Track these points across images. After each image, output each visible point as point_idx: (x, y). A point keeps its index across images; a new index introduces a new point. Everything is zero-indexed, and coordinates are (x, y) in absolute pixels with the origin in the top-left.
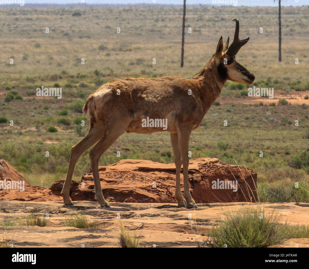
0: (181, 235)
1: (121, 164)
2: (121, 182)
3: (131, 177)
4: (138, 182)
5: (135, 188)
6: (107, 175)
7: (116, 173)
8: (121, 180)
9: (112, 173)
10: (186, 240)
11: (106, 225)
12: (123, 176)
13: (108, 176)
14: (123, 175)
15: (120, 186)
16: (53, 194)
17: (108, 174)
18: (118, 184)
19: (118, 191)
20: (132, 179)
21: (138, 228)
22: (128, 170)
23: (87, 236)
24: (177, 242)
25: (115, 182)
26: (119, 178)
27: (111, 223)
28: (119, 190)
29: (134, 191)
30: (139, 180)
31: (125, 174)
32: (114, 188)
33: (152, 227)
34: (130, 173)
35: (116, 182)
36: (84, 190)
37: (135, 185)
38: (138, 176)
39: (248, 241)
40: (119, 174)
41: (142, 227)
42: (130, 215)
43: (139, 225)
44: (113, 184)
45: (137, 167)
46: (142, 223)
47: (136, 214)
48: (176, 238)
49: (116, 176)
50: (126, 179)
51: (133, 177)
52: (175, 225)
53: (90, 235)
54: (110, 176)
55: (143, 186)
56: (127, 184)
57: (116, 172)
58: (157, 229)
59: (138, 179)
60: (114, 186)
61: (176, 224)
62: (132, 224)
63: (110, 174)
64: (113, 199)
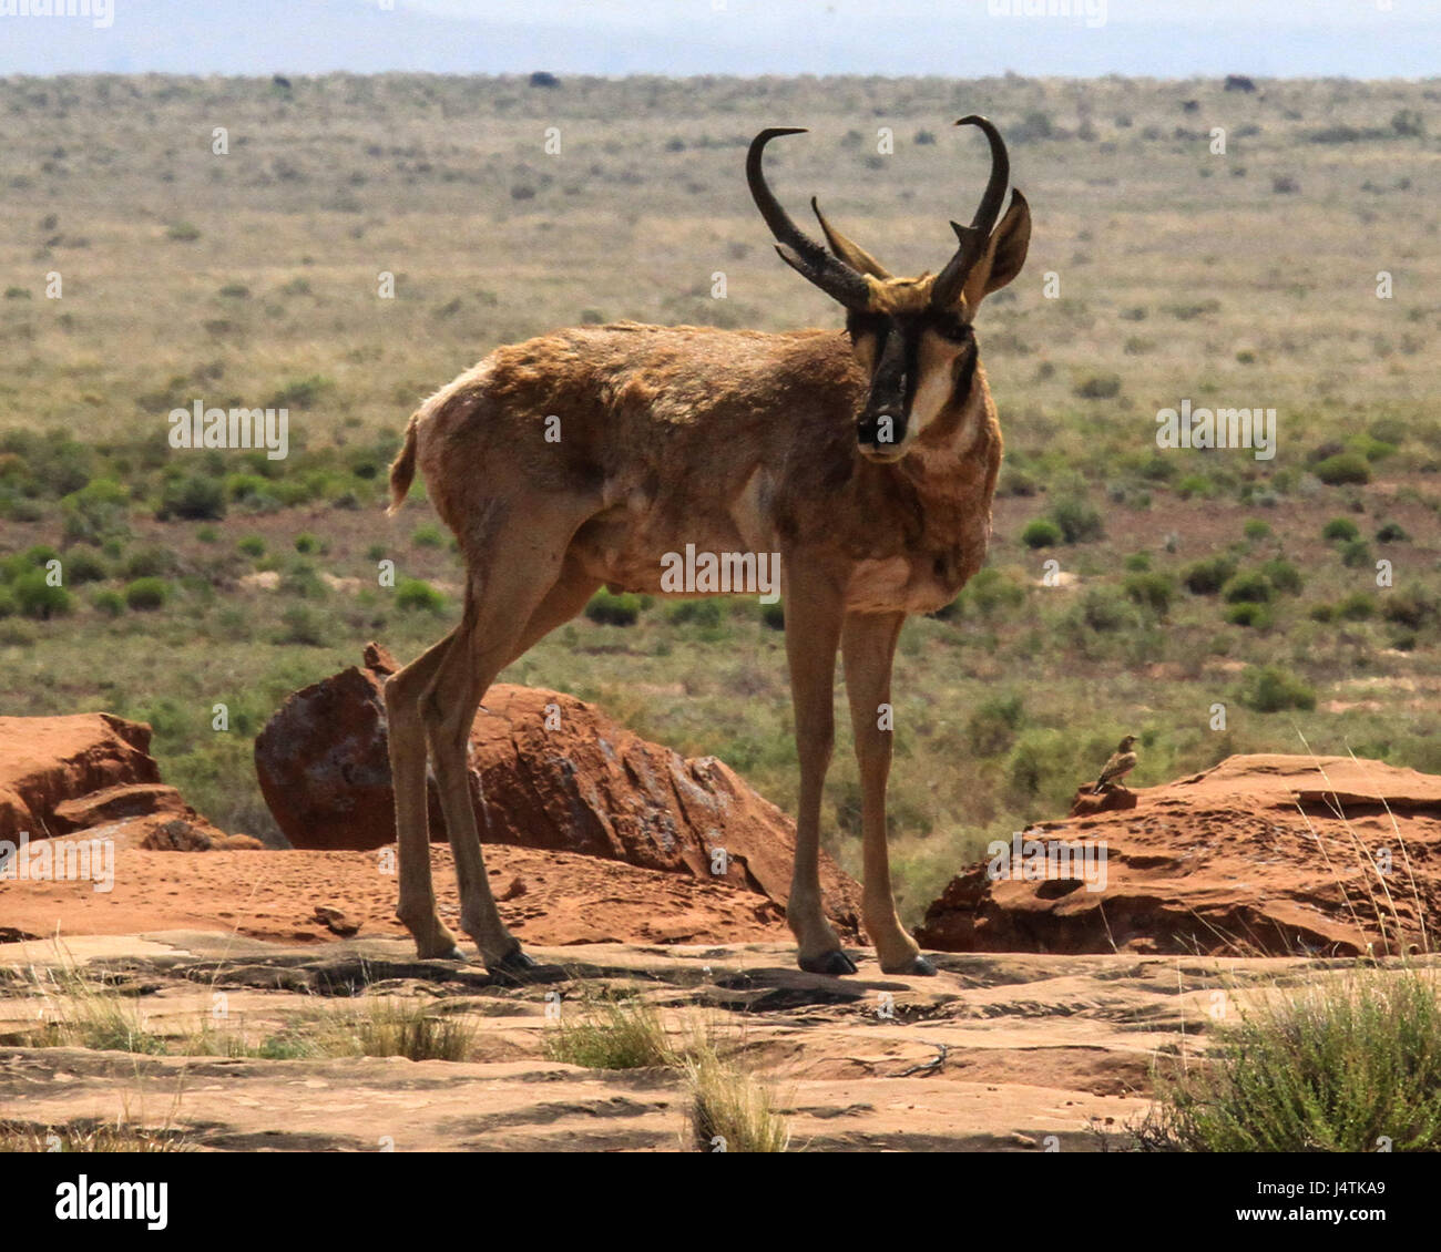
0: (1070, 1104)
1: (1225, 777)
2: (1201, 865)
3: (1250, 841)
4: (1280, 867)
5: (1259, 894)
6: (1138, 832)
7: (1181, 822)
8: (1201, 852)
9: (1160, 819)
10: (1080, 1126)
11: (769, 1056)
12: (1214, 834)
13: (1143, 836)
14: (1213, 830)
15: (1193, 883)
16: (776, 919)
17: (1138, 826)
18: (1186, 874)
19: (1176, 908)
20: (1253, 850)
21: (919, 1069)
22: (1242, 807)
23: (594, 1107)
24: (1014, 1134)
25: (1171, 866)
26: (1193, 845)
27: (793, 1046)
28: (1183, 904)
29: (1257, 908)
30: (1288, 857)
31: (1225, 826)
32: (1156, 894)
33: (987, 1066)
34: (1250, 823)
35: (1175, 865)
36: (1014, 902)
37: (1263, 882)
38: (1290, 836)
39: (1342, 1127)
40: (1195, 823)
41: (939, 1068)
42: (937, 1006)
43: (920, 1055)
44: (1159, 877)
45: (1295, 792)
46: (937, 1046)
47: (964, 1007)
48: (1036, 1118)
49: (1177, 834)
50: (1226, 851)
51: (1263, 841)
52: (1102, 1057)
53: (615, 1101)
54: (1151, 837)
55: (1306, 884)
56: (1224, 876)
57: (1182, 815)
58: (1011, 1075)
59: (1285, 849)
60: (1161, 886)
61: (1107, 1051)
62: (891, 1053)
63: (1150, 826)
64: (1154, 947)
